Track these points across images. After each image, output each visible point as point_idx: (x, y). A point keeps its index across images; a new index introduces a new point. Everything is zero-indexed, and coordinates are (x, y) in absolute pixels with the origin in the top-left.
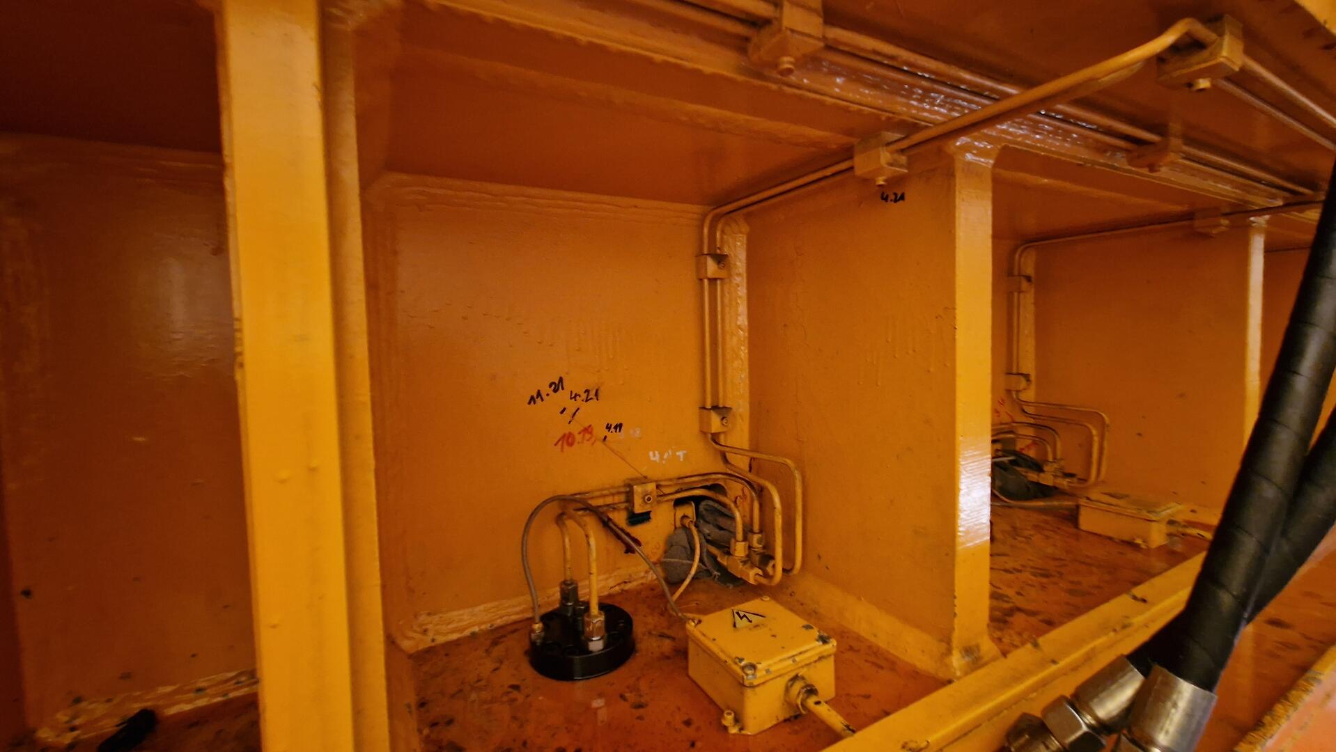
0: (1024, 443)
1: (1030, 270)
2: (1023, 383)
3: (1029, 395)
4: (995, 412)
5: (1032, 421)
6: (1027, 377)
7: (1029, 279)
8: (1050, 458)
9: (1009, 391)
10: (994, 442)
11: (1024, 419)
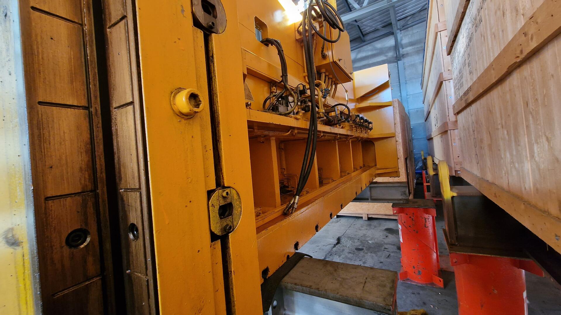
0: (285, 183)
1: (283, 147)
2: (284, 170)
3: (285, 173)
4: (279, 177)
5: (286, 178)
6: (285, 169)
7: (283, 149)
8: (290, 185)
9: (282, 172)
10: (280, 183)
11: (285, 178)
